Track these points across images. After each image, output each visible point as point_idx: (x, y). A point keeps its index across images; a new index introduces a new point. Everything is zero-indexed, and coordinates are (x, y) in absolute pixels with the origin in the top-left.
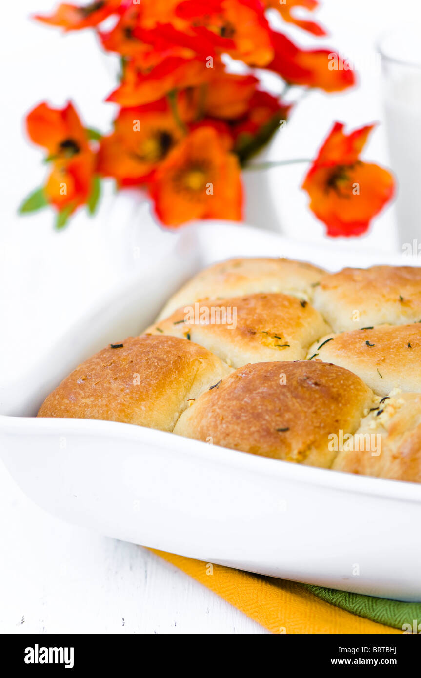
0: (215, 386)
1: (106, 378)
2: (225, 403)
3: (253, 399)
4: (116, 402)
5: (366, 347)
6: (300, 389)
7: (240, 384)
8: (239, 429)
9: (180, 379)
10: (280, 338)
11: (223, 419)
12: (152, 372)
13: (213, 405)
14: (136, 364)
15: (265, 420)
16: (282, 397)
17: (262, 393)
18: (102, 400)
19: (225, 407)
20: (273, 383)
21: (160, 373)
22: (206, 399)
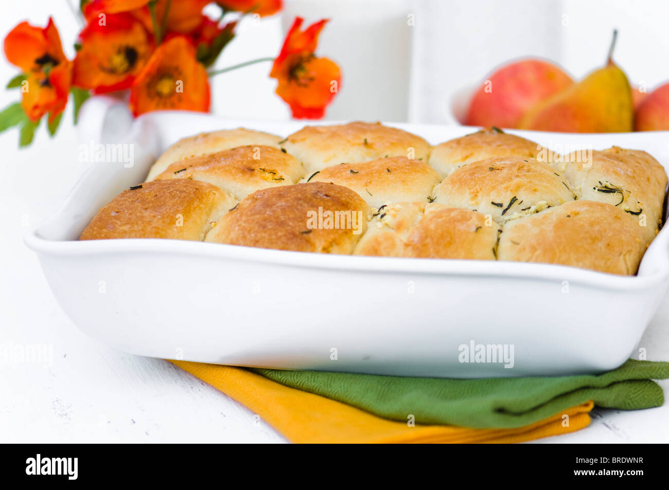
0: (234, 208)
1: (137, 209)
2: (249, 218)
3: (274, 212)
4: (151, 226)
5: (352, 174)
6: (314, 199)
7: (258, 203)
8: (267, 236)
9: (201, 206)
10: (275, 174)
11: (250, 230)
12: (177, 201)
13: (238, 221)
14: (161, 197)
15: (289, 226)
16: (299, 207)
17: (281, 206)
18: (138, 227)
19: (250, 221)
20: (288, 198)
21: (184, 201)
22: (229, 218)
